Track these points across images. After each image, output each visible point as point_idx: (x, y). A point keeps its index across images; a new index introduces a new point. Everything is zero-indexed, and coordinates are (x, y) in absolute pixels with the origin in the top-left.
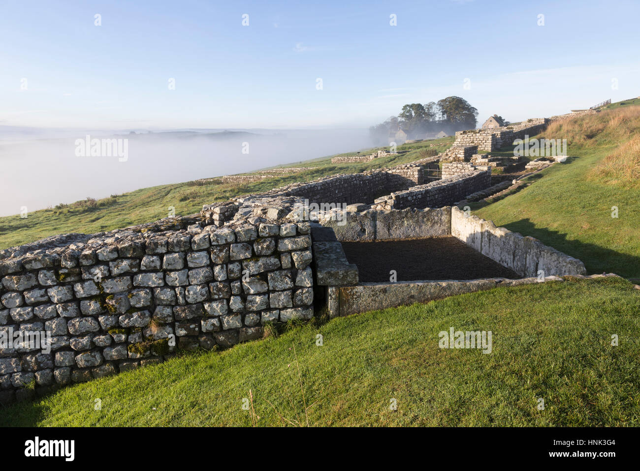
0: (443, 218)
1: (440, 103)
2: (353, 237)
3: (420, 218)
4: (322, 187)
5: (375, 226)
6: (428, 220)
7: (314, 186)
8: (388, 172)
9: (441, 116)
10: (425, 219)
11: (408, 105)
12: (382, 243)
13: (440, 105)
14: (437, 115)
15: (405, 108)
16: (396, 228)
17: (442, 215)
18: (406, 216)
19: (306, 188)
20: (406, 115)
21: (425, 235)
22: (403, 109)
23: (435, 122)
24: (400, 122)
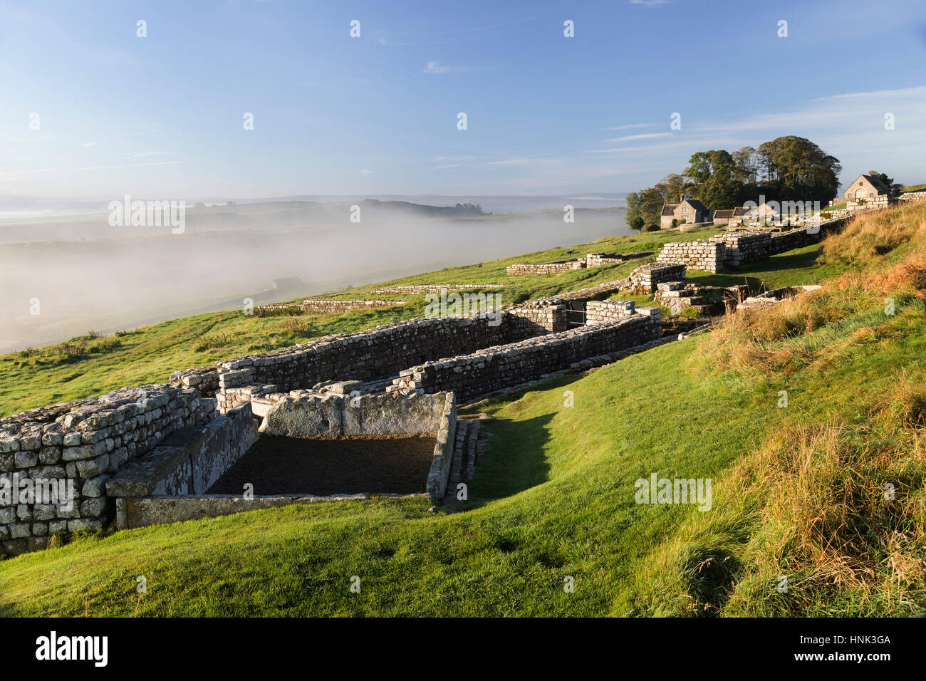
0: (435, 407)
1: (763, 149)
2: (312, 431)
3: (404, 408)
4: (376, 342)
5: (342, 418)
6: (414, 410)
7: (361, 341)
8: (511, 312)
9: (766, 174)
10: (410, 409)
11: (700, 154)
12: (350, 441)
13: (764, 152)
14: (758, 172)
15: (696, 157)
16: (370, 420)
17: (433, 403)
18: (383, 404)
19: (345, 343)
20: (697, 173)
21: (410, 432)
22: (691, 161)
23: (755, 184)
24: (687, 186)
